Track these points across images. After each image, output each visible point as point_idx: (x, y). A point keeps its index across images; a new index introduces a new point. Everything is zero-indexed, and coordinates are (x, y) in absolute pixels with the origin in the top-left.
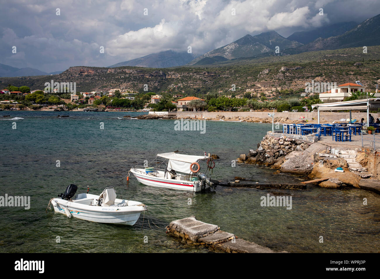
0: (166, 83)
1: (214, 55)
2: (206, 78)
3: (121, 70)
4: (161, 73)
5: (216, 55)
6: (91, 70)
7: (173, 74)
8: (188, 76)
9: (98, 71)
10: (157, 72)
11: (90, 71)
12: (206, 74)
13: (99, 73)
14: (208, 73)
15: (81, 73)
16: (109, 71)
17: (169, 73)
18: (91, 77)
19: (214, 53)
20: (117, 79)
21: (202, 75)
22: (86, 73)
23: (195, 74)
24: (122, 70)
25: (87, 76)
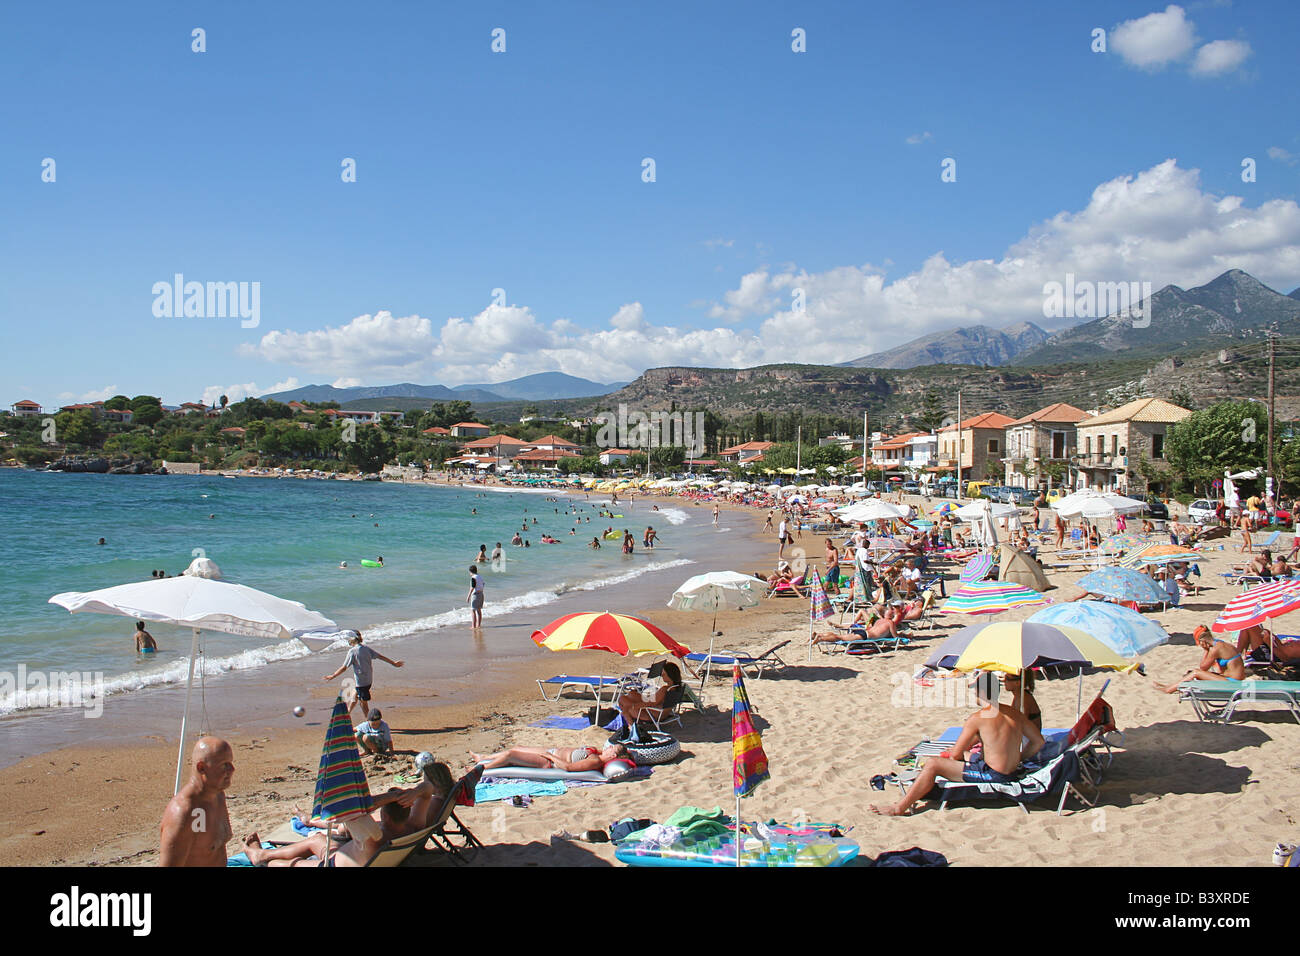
0: (884, 407)
1: (1071, 341)
2: (997, 391)
3: (765, 375)
4: (873, 379)
5: (1080, 339)
6: (695, 376)
7: (907, 383)
8: (946, 388)
9: (714, 378)
10: (859, 378)
11: (693, 379)
12: (1001, 382)
13: (714, 383)
14: (1007, 378)
15: (671, 383)
16: (740, 378)
17: (897, 379)
18: (695, 395)
19: (1075, 335)
20: (749, 396)
21: (988, 383)
22: (684, 385)
23: (966, 382)
24: (768, 373)
25: (686, 391)
